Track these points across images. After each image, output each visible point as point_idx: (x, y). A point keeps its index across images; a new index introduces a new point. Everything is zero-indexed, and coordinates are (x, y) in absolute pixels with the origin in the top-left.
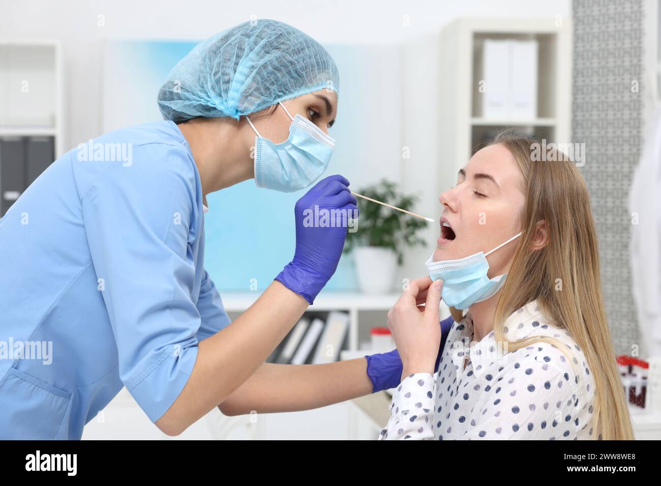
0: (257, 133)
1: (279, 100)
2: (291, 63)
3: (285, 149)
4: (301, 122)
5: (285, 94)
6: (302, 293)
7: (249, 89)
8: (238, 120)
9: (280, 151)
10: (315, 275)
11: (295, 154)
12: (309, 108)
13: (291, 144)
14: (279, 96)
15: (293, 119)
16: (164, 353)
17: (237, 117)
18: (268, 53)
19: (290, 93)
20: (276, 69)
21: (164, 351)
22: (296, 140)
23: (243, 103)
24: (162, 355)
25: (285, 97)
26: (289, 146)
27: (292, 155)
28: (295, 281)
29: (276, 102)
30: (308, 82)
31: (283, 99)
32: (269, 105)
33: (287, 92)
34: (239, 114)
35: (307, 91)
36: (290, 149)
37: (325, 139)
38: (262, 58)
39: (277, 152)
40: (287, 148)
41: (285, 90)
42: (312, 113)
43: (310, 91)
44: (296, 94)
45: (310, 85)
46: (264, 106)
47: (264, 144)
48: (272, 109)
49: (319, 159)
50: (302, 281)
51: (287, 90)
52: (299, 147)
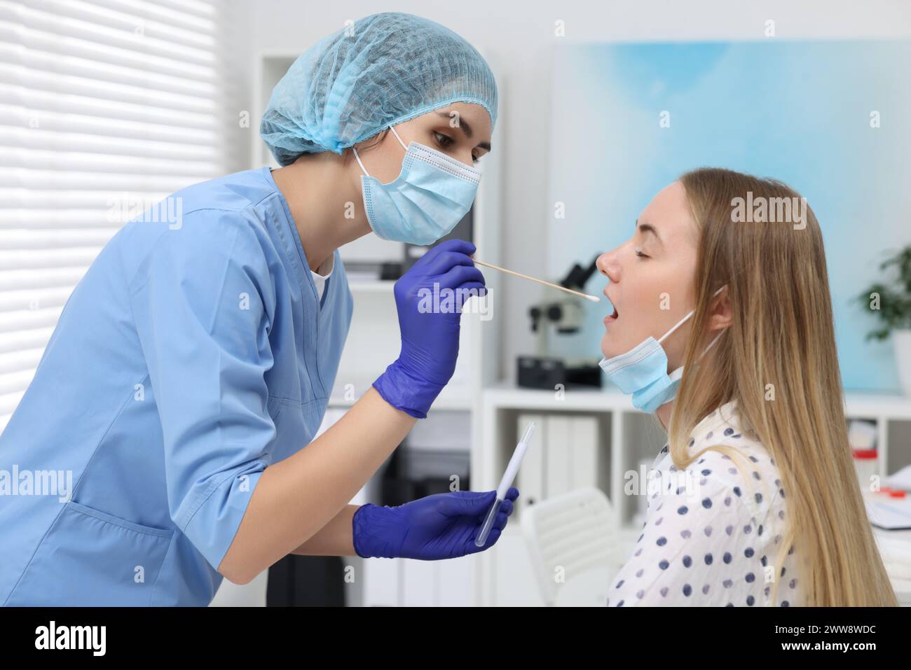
0: (364, 170)
1: (390, 124)
2: (401, 73)
3: (398, 190)
4: (420, 152)
5: (396, 115)
6: (402, 407)
7: (345, 113)
8: (341, 154)
9: (392, 194)
10: (420, 383)
11: (412, 195)
12: (434, 132)
13: (406, 182)
14: (389, 119)
15: (407, 149)
16: (211, 485)
17: (339, 150)
18: (373, 62)
19: (404, 113)
20: (382, 83)
21: (210, 482)
22: (412, 178)
23: (341, 132)
24: (209, 488)
25: (398, 120)
26: (404, 186)
27: (408, 197)
28: (395, 389)
29: (385, 127)
30: (427, 97)
31: (394, 123)
32: (377, 131)
33: (399, 113)
34: (340, 147)
35: (428, 108)
36: (405, 189)
37: (462, 170)
38: (364, 70)
39: (389, 195)
40: (400, 188)
41: (396, 111)
42: (439, 137)
43: (433, 108)
44: (413, 114)
45: (430, 100)
46: (372, 133)
47: (372, 184)
48: (380, 136)
49: (452, 199)
50: (403, 390)
51: (398, 110)
52: (418, 186)
